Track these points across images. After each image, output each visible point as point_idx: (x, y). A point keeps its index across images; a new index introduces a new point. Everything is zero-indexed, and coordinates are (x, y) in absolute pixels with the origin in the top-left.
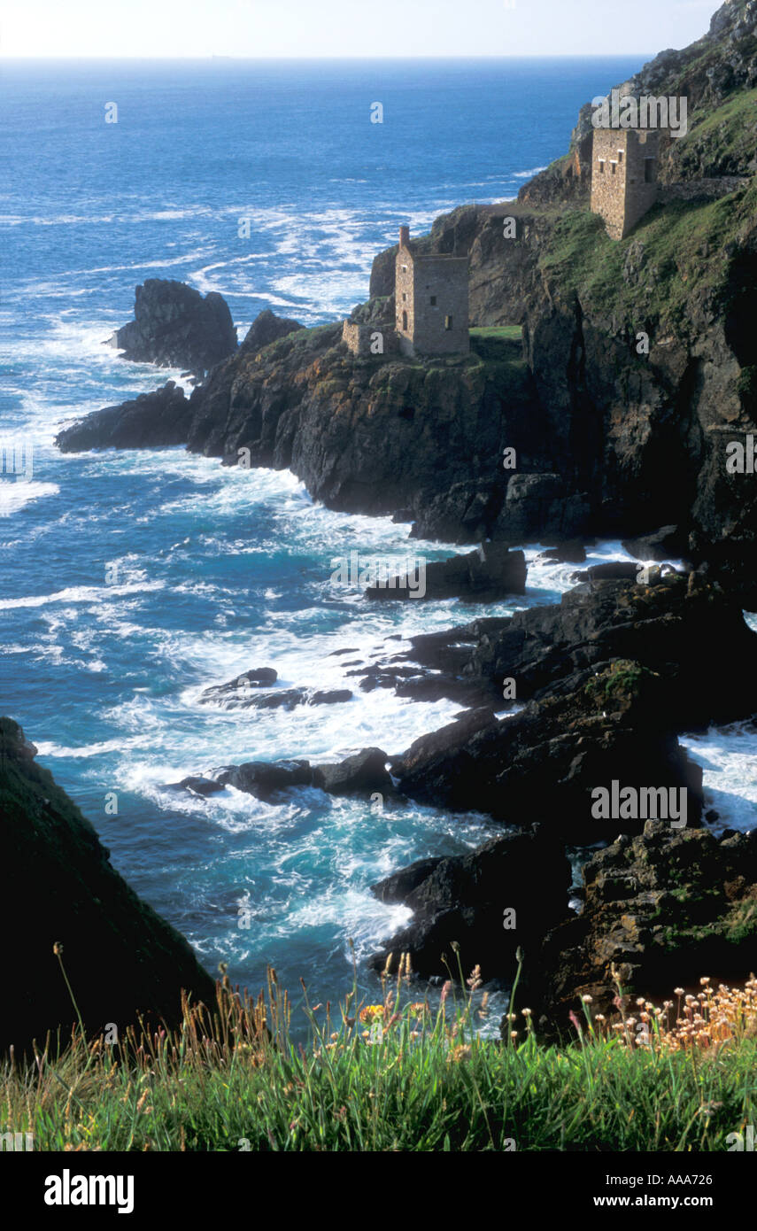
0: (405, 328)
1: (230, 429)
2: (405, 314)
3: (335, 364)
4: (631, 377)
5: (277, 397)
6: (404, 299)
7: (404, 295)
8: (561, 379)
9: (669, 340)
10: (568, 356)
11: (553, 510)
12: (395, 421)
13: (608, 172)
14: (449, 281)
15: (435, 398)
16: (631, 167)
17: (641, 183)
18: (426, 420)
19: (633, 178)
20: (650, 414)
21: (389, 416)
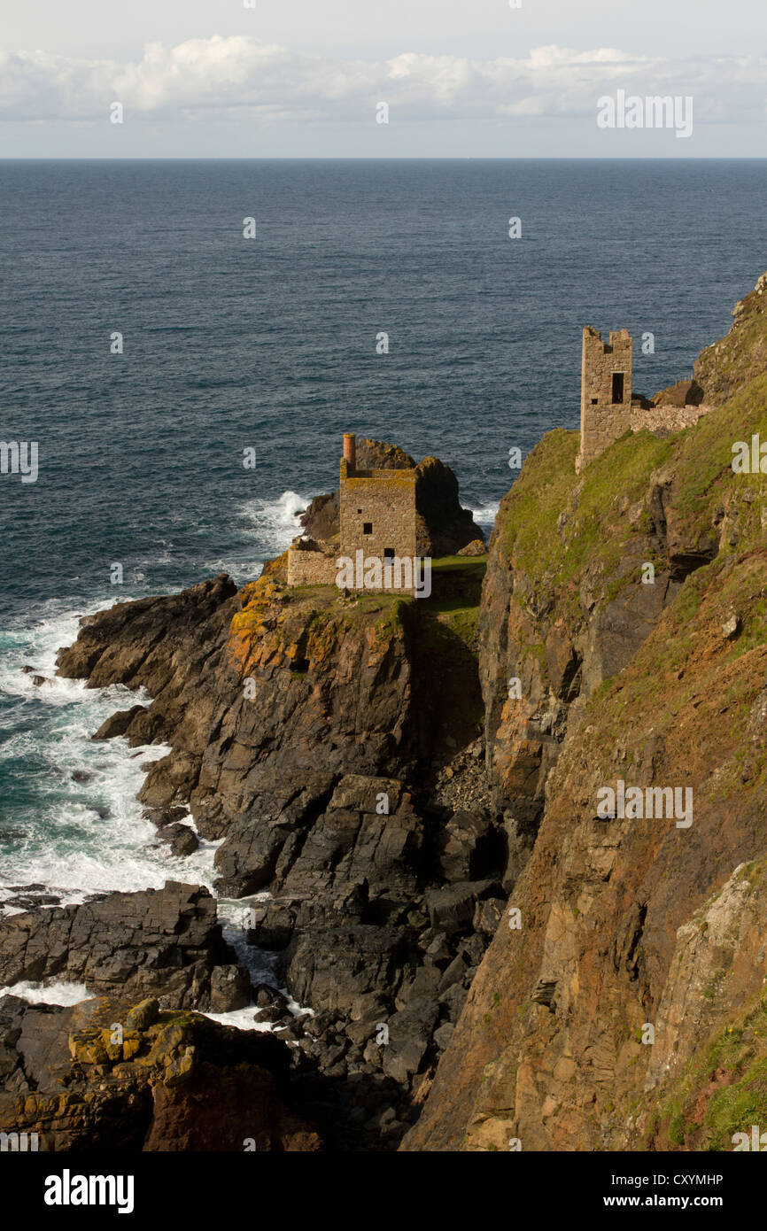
8: (495, 644)
11: (371, 830)
12: (286, 674)
14: (389, 505)
15: (334, 650)
16: (592, 383)
17: (607, 404)
18: (318, 678)
19: (594, 397)
20: (529, 717)
21: (280, 667)
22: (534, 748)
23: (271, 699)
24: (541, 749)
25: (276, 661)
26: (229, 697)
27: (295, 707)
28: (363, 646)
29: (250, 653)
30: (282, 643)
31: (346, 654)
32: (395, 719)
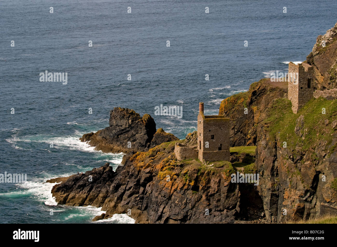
0: (200, 149)
1: (127, 188)
2: (200, 142)
3: (167, 164)
4: (293, 177)
6: (200, 135)
9: (309, 162)
10: (271, 165)
12: (190, 192)
13: (293, 82)
14: (220, 128)
15: (209, 181)
16: (301, 82)
17: (306, 89)
18: (204, 192)
19: (302, 86)
20: (299, 195)
21: (187, 189)
22: (302, 206)
23: (185, 201)
24: (304, 206)
25: (186, 187)
26: (165, 202)
27: (196, 204)
28: (221, 179)
29: (172, 186)
30: (188, 180)
31: (214, 183)
32: (236, 204)
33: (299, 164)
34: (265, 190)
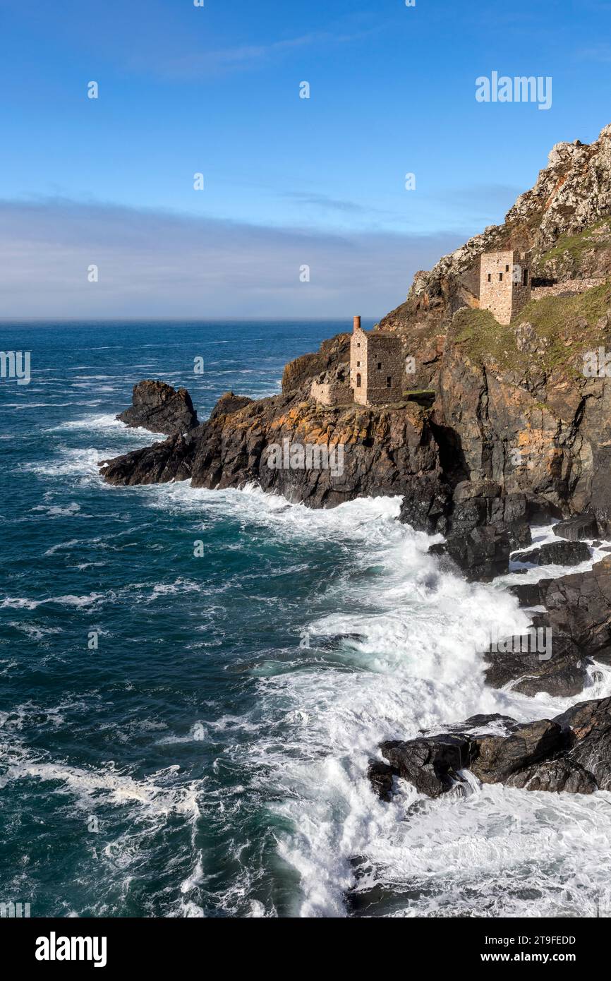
0: (359, 384)
2: (359, 375)
3: (311, 411)
4: (534, 412)
5: (260, 439)
6: (359, 365)
7: (359, 363)
9: (563, 385)
10: (476, 402)
12: (360, 448)
13: (495, 280)
14: (389, 352)
15: (388, 431)
17: (521, 286)
18: (383, 447)
20: (553, 437)
21: (356, 444)
22: (559, 453)
24: (562, 452)
25: (353, 440)
27: (372, 464)
28: (406, 426)
30: (355, 430)
31: (396, 431)
32: (435, 463)
33: (540, 391)
34: (467, 441)
